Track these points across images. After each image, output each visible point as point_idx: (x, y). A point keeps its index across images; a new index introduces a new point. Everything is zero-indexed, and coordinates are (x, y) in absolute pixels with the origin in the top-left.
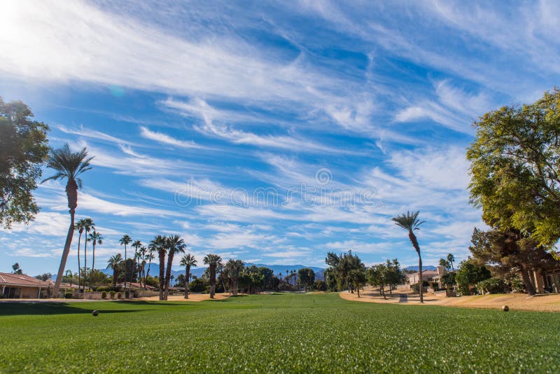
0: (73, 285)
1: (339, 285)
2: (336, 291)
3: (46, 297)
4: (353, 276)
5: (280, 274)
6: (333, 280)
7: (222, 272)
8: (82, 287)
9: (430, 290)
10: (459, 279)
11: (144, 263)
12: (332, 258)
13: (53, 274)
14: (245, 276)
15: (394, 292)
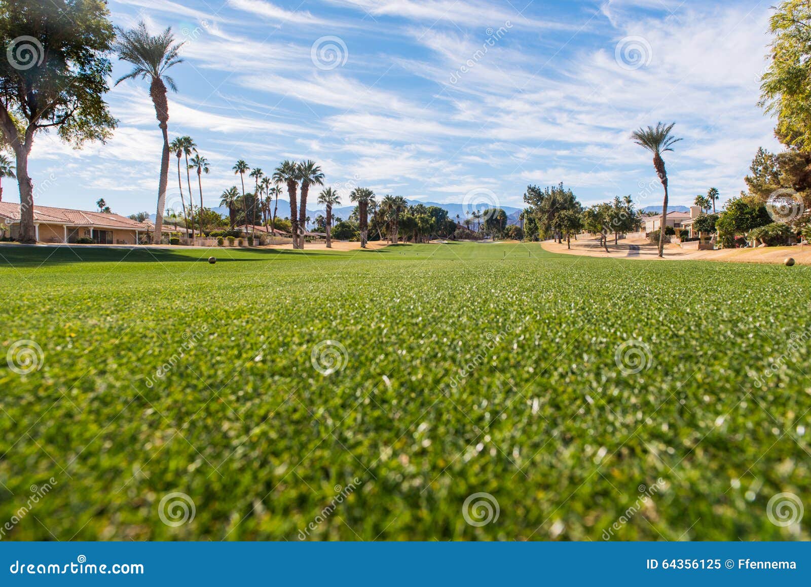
0: (178, 228)
1: (541, 232)
2: (537, 240)
3: (146, 243)
4: (562, 219)
5: (458, 216)
6: (533, 225)
7: (375, 212)
8: (190, 231)
9: (675, 240)
10: (721, 225)
11: (268, 199)
12: (535, 194)
13: (150, 214)
14: (408, 218)
15: (620, 242)
